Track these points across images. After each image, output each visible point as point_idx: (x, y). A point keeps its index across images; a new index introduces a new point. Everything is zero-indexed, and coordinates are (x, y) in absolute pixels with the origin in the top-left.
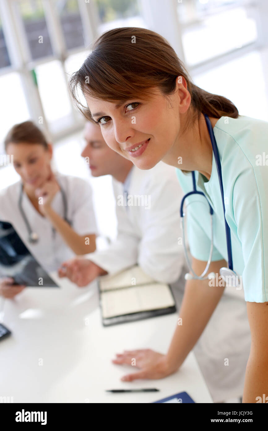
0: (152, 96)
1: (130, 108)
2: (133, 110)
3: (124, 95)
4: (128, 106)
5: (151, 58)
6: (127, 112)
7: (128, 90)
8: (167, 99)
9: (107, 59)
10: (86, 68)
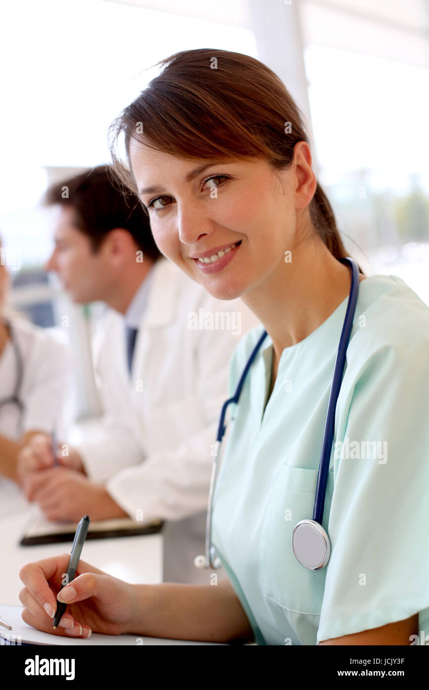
1: (211, 184)
4: (208, 180)
6: (204, 190)
8: (277, 176)
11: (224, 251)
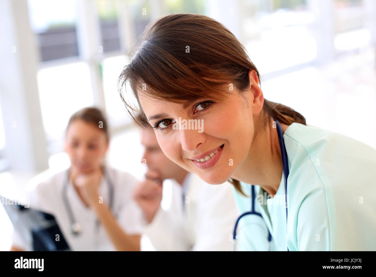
0: (226, 95)
1: (200, 108)
2: (203, 110)
3: (193, 93)
4: (197, 106)
5: (222, 47)
6: (196, 112)
7: (198, 87)
8: (243, 96)
9: (170, 47)
10: (142, 60)
11: (214, 152)
